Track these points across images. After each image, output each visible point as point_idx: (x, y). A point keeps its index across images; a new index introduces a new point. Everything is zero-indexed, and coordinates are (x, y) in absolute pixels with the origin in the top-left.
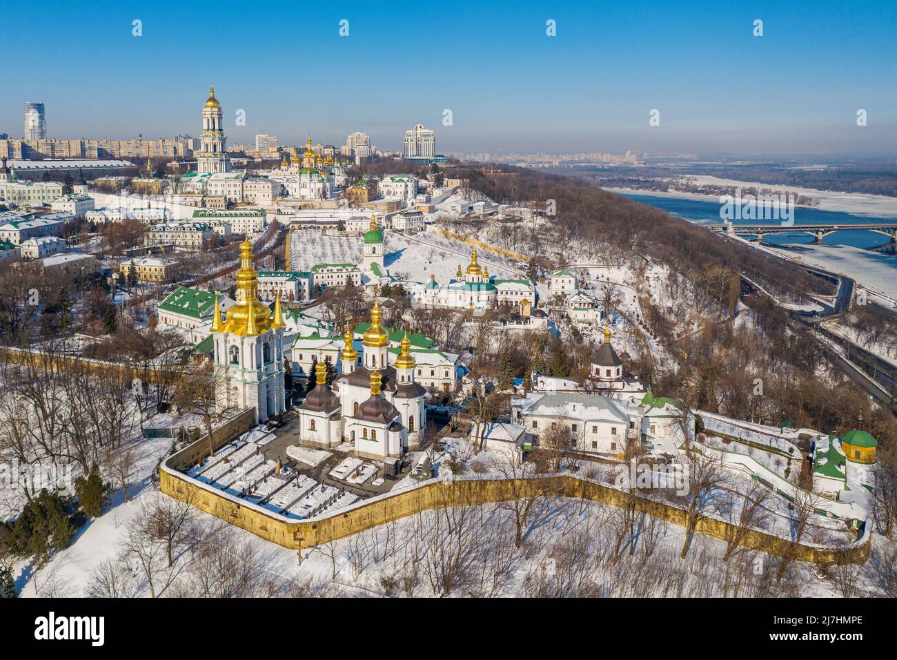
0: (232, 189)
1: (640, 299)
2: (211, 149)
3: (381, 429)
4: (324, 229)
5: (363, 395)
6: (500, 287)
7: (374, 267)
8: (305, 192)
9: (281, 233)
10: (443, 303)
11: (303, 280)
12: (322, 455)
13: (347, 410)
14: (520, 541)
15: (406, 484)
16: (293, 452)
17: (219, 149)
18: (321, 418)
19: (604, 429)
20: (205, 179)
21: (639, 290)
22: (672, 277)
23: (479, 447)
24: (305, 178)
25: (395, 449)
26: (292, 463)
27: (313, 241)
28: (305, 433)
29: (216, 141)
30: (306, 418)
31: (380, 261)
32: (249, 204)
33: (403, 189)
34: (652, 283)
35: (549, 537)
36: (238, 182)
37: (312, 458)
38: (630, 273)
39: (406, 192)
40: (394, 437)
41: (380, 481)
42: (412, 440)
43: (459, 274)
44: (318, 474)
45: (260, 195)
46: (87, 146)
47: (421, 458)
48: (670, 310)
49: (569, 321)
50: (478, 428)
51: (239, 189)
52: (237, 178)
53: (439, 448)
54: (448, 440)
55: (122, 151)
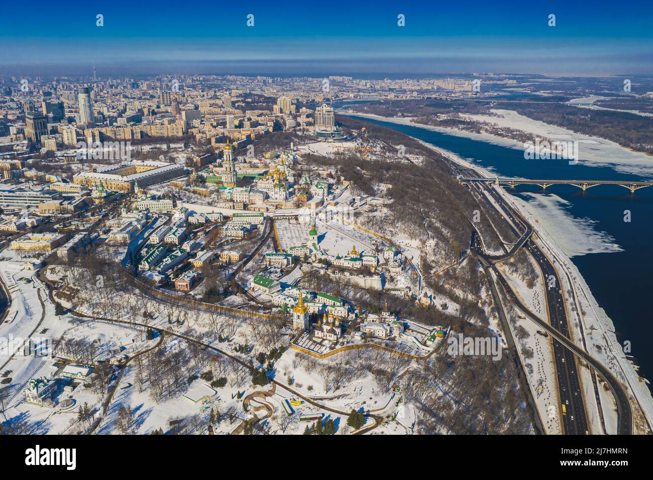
0: (244, 196)
1: (421, 256)
2: (228, 170)
3: (333, 335)
4: (289, 219)
5: (329, 328)
6: (364, 258)
7: (314, 244)
8: (277, 196)
9: (270, 221)
10: (342, 265)
11: (289, 258)
12: (321, 340)
13: (325, 330)
14: (359, 357)
15: (338, 347)
16: (314, 339)
17: (232, 169)
18: (320, 332)
19: (381, 332)
20: (231, 191)
21: (422, 252)
22: (437, 245)
23: (353, 337)
24: (277, 190)
25: (335, 339)
26: (315, 342)
27: (286, 228)
28: (316, 335)
29: (231, 166)
30: (316, 332)
31: (316, 242)
32: (253, 204)
33: (322, 192)
34: (428, 248)
35: (365, 356)
36: (247, 193)
37: (319, 340)
38: (420, 243)
39: (324, 193)
40: (335, 336)
41: (333, 346)
42: (339, 336)
43: (348, 254)
44: (321, 344)
45: (257, 199)
46: (134, 131)
47: (341, 340)
48: (433, 261)
49: (389, 272)
50: (353, 333)
51: (247, 196)
52: (246, 191)
53: (344, 338)
54: (346, 336)
55: (152, 131)
